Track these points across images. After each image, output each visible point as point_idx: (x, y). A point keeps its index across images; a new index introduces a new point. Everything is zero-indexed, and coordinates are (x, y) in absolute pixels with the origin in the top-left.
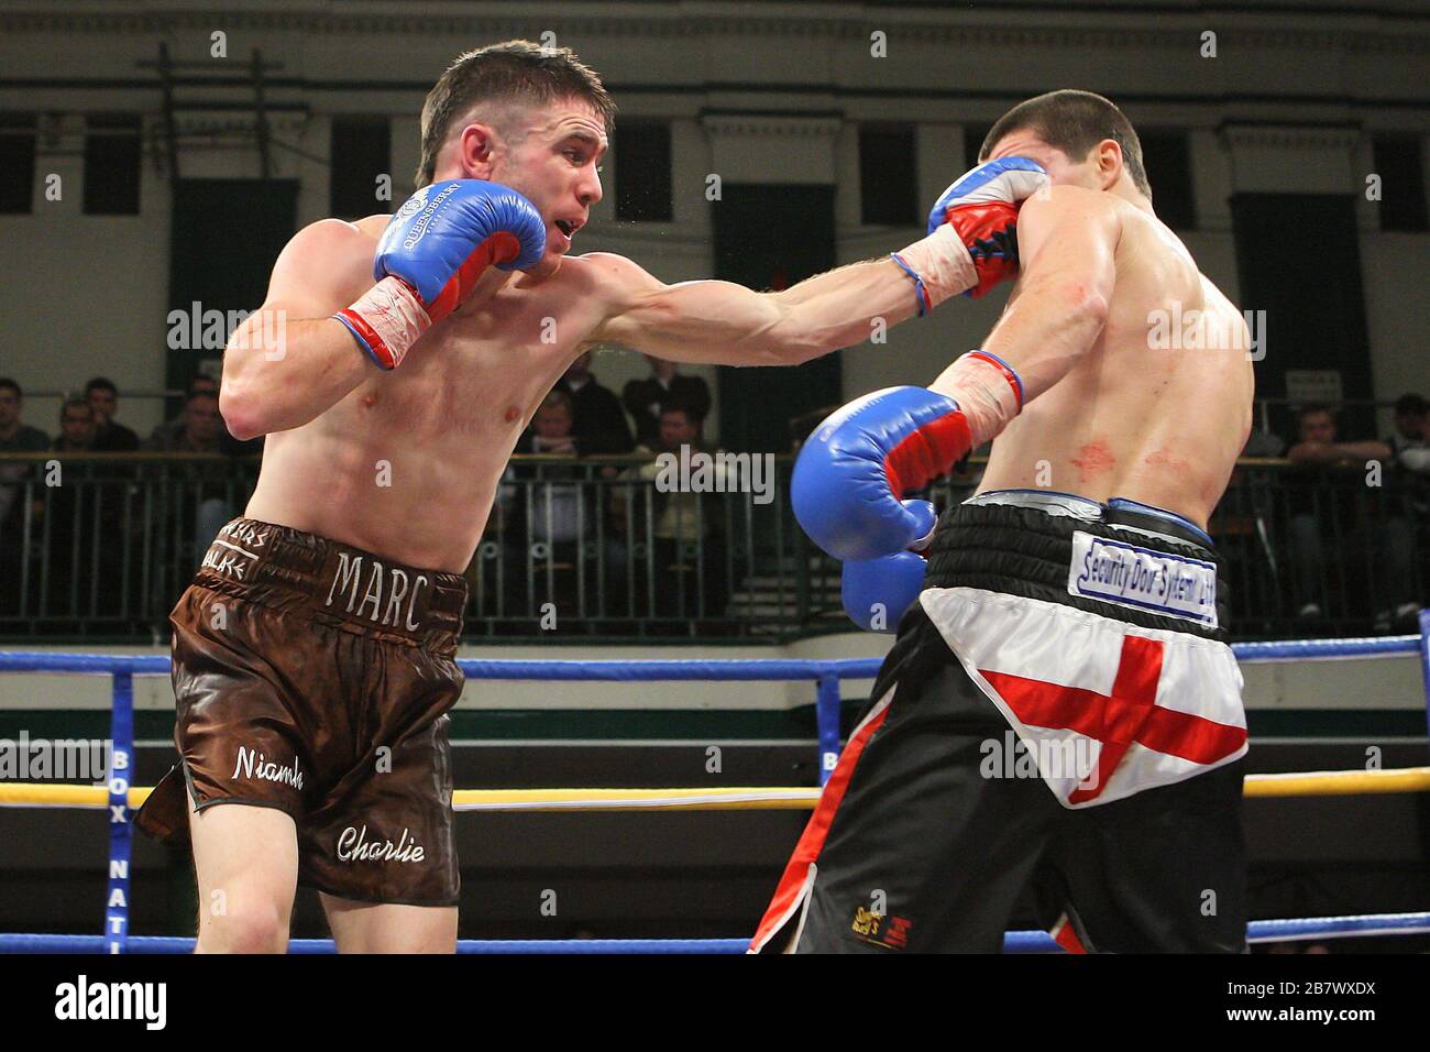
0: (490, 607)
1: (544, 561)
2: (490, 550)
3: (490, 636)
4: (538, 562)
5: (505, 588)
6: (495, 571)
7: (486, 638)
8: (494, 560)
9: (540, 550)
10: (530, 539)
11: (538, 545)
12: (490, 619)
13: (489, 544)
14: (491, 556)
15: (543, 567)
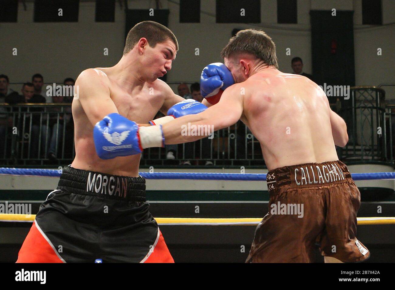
0: (232, 156)
1: (251, 140)
2: (232, 136)
3: (232, 165)
4: (248, 140)
5: (237, 149)
6: (234, 143)
7: (230, 166)
8: (234, 139)
9: (250, 136)
10: (246, 132)
11: (248, 135)
12: (232, 160)
13: (232, 134)
14: (232, 138)
15: (250, 142)
